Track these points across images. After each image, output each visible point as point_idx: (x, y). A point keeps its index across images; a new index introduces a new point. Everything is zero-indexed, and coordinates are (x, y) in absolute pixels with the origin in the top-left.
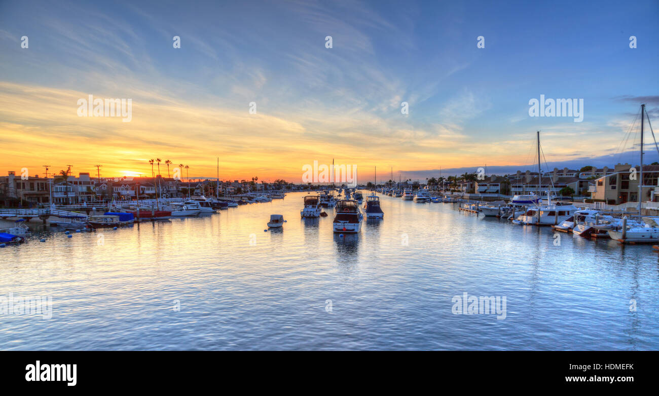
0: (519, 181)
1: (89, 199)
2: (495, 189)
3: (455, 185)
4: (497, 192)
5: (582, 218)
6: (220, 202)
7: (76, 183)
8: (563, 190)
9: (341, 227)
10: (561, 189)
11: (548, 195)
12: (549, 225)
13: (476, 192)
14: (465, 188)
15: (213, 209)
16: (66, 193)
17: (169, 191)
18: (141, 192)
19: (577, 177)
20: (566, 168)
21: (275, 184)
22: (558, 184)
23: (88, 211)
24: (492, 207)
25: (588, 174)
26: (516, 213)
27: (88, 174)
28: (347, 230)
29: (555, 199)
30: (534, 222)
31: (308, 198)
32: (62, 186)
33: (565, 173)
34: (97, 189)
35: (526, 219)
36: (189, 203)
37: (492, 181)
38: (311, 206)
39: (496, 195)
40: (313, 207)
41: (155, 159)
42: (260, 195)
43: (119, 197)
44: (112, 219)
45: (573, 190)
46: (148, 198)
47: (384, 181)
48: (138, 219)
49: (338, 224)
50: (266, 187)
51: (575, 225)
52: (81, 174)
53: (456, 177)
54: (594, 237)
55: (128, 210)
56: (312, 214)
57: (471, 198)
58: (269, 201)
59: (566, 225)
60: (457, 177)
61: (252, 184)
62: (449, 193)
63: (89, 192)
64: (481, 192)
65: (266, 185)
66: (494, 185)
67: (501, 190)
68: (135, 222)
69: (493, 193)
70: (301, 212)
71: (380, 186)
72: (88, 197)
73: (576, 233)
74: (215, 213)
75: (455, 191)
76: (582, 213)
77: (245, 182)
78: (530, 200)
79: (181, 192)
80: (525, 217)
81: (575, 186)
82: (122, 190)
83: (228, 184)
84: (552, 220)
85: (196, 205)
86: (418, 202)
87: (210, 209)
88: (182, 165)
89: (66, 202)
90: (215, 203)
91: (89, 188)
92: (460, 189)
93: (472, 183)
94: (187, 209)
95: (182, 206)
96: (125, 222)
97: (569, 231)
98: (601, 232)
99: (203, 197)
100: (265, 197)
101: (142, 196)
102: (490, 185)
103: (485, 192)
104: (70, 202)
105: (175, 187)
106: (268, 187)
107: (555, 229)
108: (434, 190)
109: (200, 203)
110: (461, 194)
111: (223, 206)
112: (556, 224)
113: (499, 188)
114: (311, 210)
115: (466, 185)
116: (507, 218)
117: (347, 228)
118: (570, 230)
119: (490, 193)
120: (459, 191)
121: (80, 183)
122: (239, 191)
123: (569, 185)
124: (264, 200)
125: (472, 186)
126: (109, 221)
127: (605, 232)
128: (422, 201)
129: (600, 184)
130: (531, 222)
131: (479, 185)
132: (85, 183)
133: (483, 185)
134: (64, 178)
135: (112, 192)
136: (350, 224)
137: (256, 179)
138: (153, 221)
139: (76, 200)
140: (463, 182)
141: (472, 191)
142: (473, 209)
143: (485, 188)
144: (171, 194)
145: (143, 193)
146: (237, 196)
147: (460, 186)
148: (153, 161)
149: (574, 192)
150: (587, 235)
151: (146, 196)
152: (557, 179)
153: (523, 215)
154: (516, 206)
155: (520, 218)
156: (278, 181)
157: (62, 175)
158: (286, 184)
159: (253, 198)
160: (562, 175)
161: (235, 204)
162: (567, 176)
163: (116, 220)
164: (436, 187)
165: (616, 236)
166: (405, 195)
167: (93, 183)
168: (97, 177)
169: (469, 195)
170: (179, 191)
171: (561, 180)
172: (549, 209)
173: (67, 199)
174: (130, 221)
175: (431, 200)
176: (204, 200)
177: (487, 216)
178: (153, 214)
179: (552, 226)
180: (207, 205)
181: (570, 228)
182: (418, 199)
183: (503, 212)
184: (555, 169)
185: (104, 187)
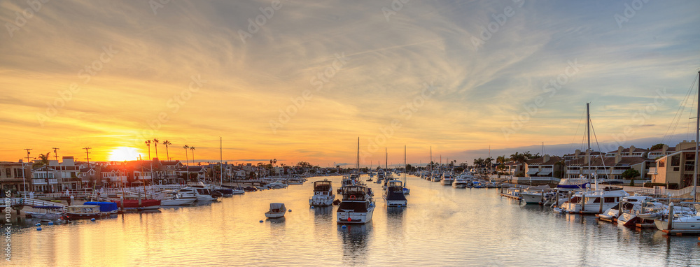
0: (575, 162)
1: (74, 187)
2: (548, 171)
3: (503, 167)
4: (550, 175)
5: (629, 206)
6: (225, 188)
7: (58, 168)
8: (626, 172)
9: (346, 218)
10: (624, 171)
11: (595, 178)
12: (592, 214)
13: (526, 175)
14: (513, 171)
15: (213, 197)
16: (47, 180)
17: (168, 176)
18: (135, 178)
19: (645, 156)
20: (633, 147)
21: (296, 168)
22: (621, 165)
23: (69, 200)
24: (535, 193)
25: (658, 154)
26: (560, 200)
27: (72, 158)
28: (352, 221)
29: (603, 183)
30: (578, 211)
31: (319, 184)
32: (43, 172)
33: (631, 152)
34: (84, 174)
35: (570, 207)
36: (185, 190)
37: (545, 161)
38: (321, 193)
39: (549, 179)
40: (324, 194)
41: (152, 140)
42: (275, 181)
43: (110, 184)
44: (91, 209)
45: (637, 172)
46: (142, 185)
47: (425, 163)
48: (122, 209)
49: (342, 213)
50: (286, 170)
51: (620, 214)
52: (64, 158)
53: (503, 157)
54: (639, 227)
55: (113, 199)
56: (322, 201)
57: (520, 183)
58: (284, 187)
59: (611, 213)
60: (505, 158)
61: (270, 167)
62: (496, 176)
63: (74, 178)
64: (531, 175)
65: (286, 168)
66: (546, 167)
67: (555, 173)
68: (119, 213)
69: (546, 176)
70: (310, 201)
71: (420, 169)
72: (73, 183)
73: (621, 224)
74: (215, 201)
75: (502, 174)
76: (629, 200)
77: (262, 166)
78: (576, 184)
79: (182, 177)
80: (568, 204)
81: (640, 167)
82: (113, 175)
83: (240, 167)
84: (596, 208)
85: (193, 192)
86: (457, 188)
87: (209, 197)
88: (186, 146)
89: (48, 190)
90: (218, 190)
91: (73, 174)
92: (508, 171)
93: (521, 164)
94: (181, 198)
95: (175, 194)
96: (106, 213)
97: (613, 221)
98: (647, 221)
99: (201, 184)
100: (280, 183)
101: (136, 182)
102: (542, 167)
103: (536, 175)
104: (53, 191)
105: (174, 172)
106: (288, 170)
107: (599, 218)
108: (481, 173)
109: (198, 190)
110: (509, 178)
111: (227, 193)
112: (601, 212)
113: (552, 170)
114: (322, 197)
115: (515, 167)
116: (550, 205)
117: (352, 217)
118: (615, 220)
119: (542, 176)
120: (507, 174)
121: (63, 168)
122: (252, 175)
123: (635, 167)
124: (278, 185)
125: (522, 168)
126: (88, 212)
127: (652, 222)
128: (461, 186)
129: (662, 165)
130: (574, 211)
131: (529, 167)
132: (69, 168)
133: (534, 167)
134: (43, 162)
135: (101, 179)
136: (355, 213)
137: (275, 162)
138: (140, 211)
139: (59, 188)
140: (512, 164)
141: (521, 173)
142: (516, 195)
143: (537, 170)
144: (171, 180)
145: (137, 179)
146: (247, 181)
147: (508, 168)
148: (149, 142)
149: (639, 175)
150: (631, 225)
151: (141, 182)
152: (620, 160)
153: (567, 202)
154: (561, 192)
155: (563, 206)
156: (301, 164)
157: (41, 159)
158: (311, 167)
159: (265, 184)
160: (627, 154)
161: (241, 191)
162: (634, 156)
163: (96, 210)
164: (483, 169)
165: (662, 226)
166: (444, 179)
167: (77, 168)
168: (86, 161)
169: (517, 178)
170: (179, 177)
171: (624, 160)
172: (595, 195)
173: (49, 187)
174: (113, 212)
175: (472, 184)
176: (203, 187)
177: (528, 203)
178: (140, 203)
179: (596, 215)
180: (206, 192)
181: (614, 217)
182: (457, 184)
183: (545, 199)
184: (620, 147)
185: (92, 173)
